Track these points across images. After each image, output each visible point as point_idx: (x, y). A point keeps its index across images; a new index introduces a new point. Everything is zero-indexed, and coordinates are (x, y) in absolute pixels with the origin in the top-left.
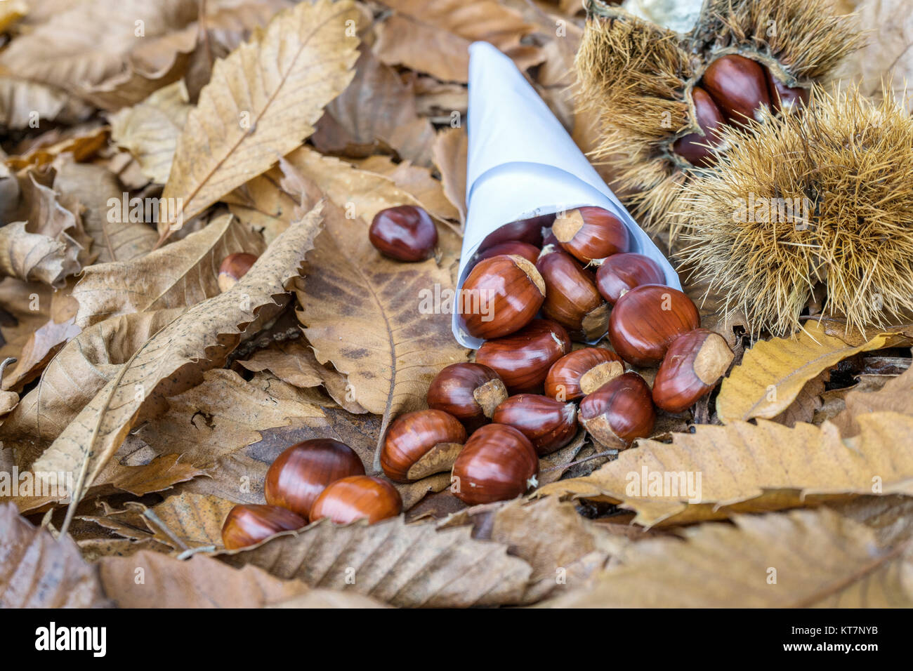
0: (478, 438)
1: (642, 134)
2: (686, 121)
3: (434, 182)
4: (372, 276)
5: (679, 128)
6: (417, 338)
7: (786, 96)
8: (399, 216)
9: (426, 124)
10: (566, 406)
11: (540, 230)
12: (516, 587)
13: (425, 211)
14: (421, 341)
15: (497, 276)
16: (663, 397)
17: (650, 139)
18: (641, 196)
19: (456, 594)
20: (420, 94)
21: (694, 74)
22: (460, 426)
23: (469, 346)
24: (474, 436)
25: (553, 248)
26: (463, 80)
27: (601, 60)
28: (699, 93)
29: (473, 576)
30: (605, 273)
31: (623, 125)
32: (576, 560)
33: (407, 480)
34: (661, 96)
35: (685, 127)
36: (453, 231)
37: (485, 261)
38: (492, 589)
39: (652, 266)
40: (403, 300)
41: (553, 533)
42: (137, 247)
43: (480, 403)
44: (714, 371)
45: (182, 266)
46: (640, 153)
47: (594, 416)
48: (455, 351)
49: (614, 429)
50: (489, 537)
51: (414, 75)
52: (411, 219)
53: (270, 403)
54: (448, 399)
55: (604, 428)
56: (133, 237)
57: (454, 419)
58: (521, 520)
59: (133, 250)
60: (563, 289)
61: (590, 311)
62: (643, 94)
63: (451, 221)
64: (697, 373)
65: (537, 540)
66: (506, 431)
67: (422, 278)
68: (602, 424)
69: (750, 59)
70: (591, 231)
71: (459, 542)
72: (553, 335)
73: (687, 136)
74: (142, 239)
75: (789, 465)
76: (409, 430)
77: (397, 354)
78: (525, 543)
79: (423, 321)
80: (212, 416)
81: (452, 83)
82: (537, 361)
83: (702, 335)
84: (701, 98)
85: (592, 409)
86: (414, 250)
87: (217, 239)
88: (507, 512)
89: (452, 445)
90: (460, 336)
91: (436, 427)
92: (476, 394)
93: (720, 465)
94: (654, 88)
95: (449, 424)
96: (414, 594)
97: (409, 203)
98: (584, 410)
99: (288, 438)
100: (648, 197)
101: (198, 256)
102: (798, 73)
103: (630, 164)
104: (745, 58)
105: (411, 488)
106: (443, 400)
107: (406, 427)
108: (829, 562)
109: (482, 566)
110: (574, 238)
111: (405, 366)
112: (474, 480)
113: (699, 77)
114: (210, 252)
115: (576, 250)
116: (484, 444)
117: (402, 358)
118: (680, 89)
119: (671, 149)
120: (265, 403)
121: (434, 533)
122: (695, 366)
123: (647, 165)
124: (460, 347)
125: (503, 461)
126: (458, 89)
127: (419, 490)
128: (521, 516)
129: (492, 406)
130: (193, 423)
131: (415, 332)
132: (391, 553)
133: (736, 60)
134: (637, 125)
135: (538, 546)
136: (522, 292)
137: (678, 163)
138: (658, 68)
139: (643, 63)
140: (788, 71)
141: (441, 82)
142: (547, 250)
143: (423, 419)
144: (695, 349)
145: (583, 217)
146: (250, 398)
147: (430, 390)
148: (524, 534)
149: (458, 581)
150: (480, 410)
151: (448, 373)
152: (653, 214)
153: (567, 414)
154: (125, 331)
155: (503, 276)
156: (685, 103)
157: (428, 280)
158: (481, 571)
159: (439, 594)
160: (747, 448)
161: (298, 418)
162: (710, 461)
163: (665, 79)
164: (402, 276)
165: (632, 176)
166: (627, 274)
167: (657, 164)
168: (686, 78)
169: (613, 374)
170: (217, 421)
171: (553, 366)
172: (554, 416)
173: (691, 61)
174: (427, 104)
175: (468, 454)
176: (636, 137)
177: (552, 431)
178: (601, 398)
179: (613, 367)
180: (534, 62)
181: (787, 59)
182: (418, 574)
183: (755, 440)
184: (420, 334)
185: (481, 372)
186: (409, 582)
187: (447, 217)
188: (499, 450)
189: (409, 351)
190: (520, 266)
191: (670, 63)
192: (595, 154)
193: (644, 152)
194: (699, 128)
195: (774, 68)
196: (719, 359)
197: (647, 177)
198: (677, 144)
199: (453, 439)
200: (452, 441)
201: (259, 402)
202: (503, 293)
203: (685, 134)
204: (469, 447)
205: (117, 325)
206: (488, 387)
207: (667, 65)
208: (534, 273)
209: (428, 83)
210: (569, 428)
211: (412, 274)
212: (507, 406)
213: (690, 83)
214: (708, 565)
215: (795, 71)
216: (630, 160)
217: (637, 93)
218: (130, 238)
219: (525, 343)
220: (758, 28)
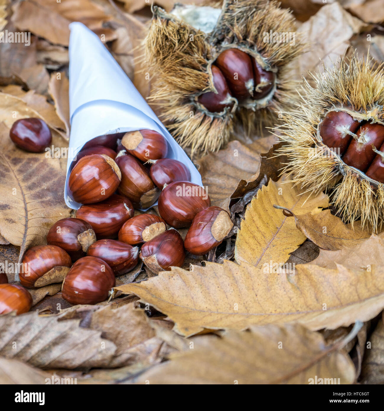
0: (79, 264)
1: (181, 89)
2: (207, 84)
3: (48, 105)
4: (11, 159)
5: (204, 88)
6: (40, 200)
7: (263, 75)
8: (29, 124)
9: (43, 69)
10: (133, 248)
11: (116, 140)
12: (106, 357)
13: (45, 123)
14: (42, 202)
15: (94, 167)
16: (191, 246)
17: (184, 92)
18: (176, 125)
19: (67, 360)
20: (40, 50)
21: (213, 57)
22: (68, 256)
23: (71, 207)
24: (77, 263)
25: (125, 152)
26: (65, 44)
27: (161, 43)
28: (215, 69)
29: (79, 350)
30: (156, 169)
31: (171, 83)
32: (141, 343)
33: (34, 287)
34: (194, 68)
35: (207, 88)
36: (61, 136)
37: (86, 157)
38: (91, 358)
39: (184, 167)
40: (31, 176)
41: (128, 326)
43: (81, 243)
44: (222, 233)
46: (178, 100)
47: (149, 255)
48: (63, 210)
49: (160, 263)
50: (88, 326)
51: (36, 38)
52: (36, 126)
54: (62, 239)
55: (154, 263)
57: (65, 252)
58: (110, 317)
60: (131, 177)
61: (146, 192)
62: (184, 66)
63: (59, 129)
64: (213, 234)
65: (118, 329)
66: (97, 261)
67: (42, 163)
68: (153, 260)
69: (244, 52)
70: (148, 142)
71: (71, 329)
72: (125, 205)
73: (207, 93)
75: (258, 291)
76: (38, 257)
77: (28, 209)
78: (111, 331)
79: (43, 190)
81: (59, 45)
82: (114, 219)
83: (216, 211)
84: (216, 72)
85: (148, 251)
86: (37, 146)
88: (102, 312)
89: (63, 268)
90: (68, 201)
91: (55, 256)
92: (79, 237)
93: (218, 287)
94: (190, 63)
95: (62, 255)
96: (41, 359)
97: (34, 116)
98: (143, 251)
100: (181, 127)
102: (272, 63)
103: (170, 106)
104: (242, 51)
105: (36, 292)
106: (58, 240)
107: (36, 255)
108: (299, 353)
109: (85, 344)
110: (138, 147)
111: (33, 217)
112: (77, 289)
113: (215, 59)
115: (139, 154)
116: (83, 269)
117: (31, 212)
118: (205, 65)
119: (196, 99)
121: (56, 322)
122: (212, 230)
123: (180, 108)
124: (66, 207)
125: (95, 279)
126: (62, 49)
127: (41, 294)
128: (110, 315)
129: (87, 245)
131: (39, 196)
132: (29, 333)
133: (236, 52)
134: (180, 84)
135: (119, 333)
136: (108, 178)
137: (199, 108)
138: (193, 51)
139: (185, 47)
140: (266, 61)
141: (52, 44)
142: (121, 153)
143: (47, 250)
144: (212, 219)
145: (142, 134)
147: (50, 233)
148: (111, 326)
149: (70, 352)
150: (80, 247)
151: (61, 223)
152: (183, 135)
153: (133, 253)
155: (98, 167)
156: (208, 74)
157: (46, 164)
158: (84, 347)
159: (57, 360)
160: (234, 278)
162: (213, 284)
163: (197, 58)
164: (30, 160)
165: (172, 113)
166: (168, 170)
167: (187, 107)
168: (208, 59)
169: (160, 230)
171: (125, 224)
172: (125, 254)
173: (211, 50)
174: (43, 56)
175: (74, 274)
176: (178, 91)
177: (123, 263)
178: (153, 245)
179: (160, 226)
180: (111, 38)
181: (266, 54)
182: (45, 347)
183: (239, 273)
184: (41, 198)
185: (82, 225)
186: (39, 351)
187: (57, 127)
188: (93, 272)
189: (35, 208)
190: (108, 162)
191: (200, 49)
192: (153, 99)
193: (180, 100)
194: (215, 89)
195: (258, 58)
196: (226, 226)
197: (181, 115)
198: (200, 97)
199: (64, 264)
200: (63, 266)
202: (97, 177)
203: (207, 91)
204: (75, 269)
206: (86, 234)
207: (198, 50)
208: (116, 167)
209: (44, 44)
210: (134, 261)
211: (36, 160)
212: (97, 246)
213: (210, 62)
214: (234, 353)
215: (270, 61)
216: (170, 104)
217: (180, 65)
219: (108, 208)
220: (251, 35)
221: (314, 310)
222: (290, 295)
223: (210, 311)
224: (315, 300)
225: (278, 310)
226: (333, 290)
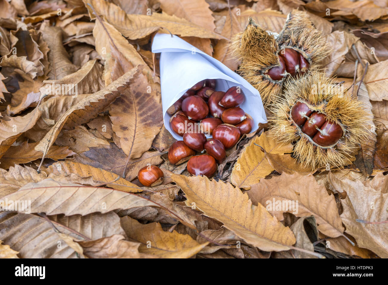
4: (135, 94)
14: (146, 124)
40: (143, 107)
42: (63, 69)
45: (76, 82)
53: (94, 139)
56: (63, 65)
59: (62, 70)
69: (295, 51)
74: (65, 66)
75: (235, 205)
77: (137, 131)
79: (148, 116)
80: (76, 140)
87: (88, 72)
99: (97, 151)
101: (81, 79)
111: (138, 136)
114: (85, 77)
117: (138, 133)
120: (93, 138)
130: (70, 141)
131: (144, 120)
137: (267, 77)
146: (89, 136)
154: (55, 104)
157: (152, 99)
161: (101, 145)
164: (145, 96)
167: (260, 77)
170: (77, 141)
181: (308, 52)
184: (146, 121)
189: (141, 129)
197: (256, 80)
201: (91, 138)
205: (53, 102)
218: (62, 65)
220: (301, 41)
221: (251, 230)
222: (247, 216)
223: (209, 204)
224: (255, 225)
225: (237, 220)
226: (265, 226)
